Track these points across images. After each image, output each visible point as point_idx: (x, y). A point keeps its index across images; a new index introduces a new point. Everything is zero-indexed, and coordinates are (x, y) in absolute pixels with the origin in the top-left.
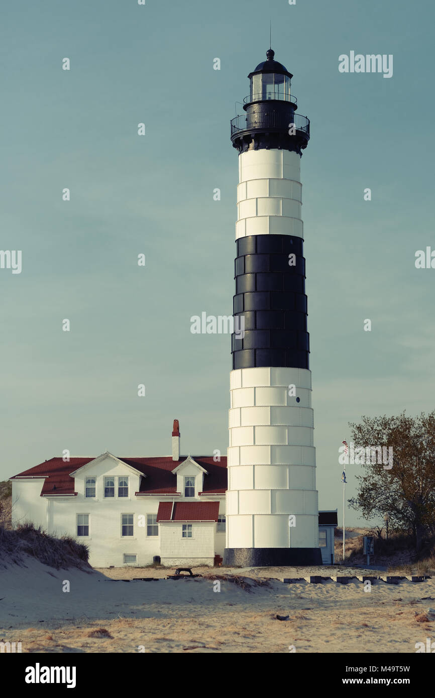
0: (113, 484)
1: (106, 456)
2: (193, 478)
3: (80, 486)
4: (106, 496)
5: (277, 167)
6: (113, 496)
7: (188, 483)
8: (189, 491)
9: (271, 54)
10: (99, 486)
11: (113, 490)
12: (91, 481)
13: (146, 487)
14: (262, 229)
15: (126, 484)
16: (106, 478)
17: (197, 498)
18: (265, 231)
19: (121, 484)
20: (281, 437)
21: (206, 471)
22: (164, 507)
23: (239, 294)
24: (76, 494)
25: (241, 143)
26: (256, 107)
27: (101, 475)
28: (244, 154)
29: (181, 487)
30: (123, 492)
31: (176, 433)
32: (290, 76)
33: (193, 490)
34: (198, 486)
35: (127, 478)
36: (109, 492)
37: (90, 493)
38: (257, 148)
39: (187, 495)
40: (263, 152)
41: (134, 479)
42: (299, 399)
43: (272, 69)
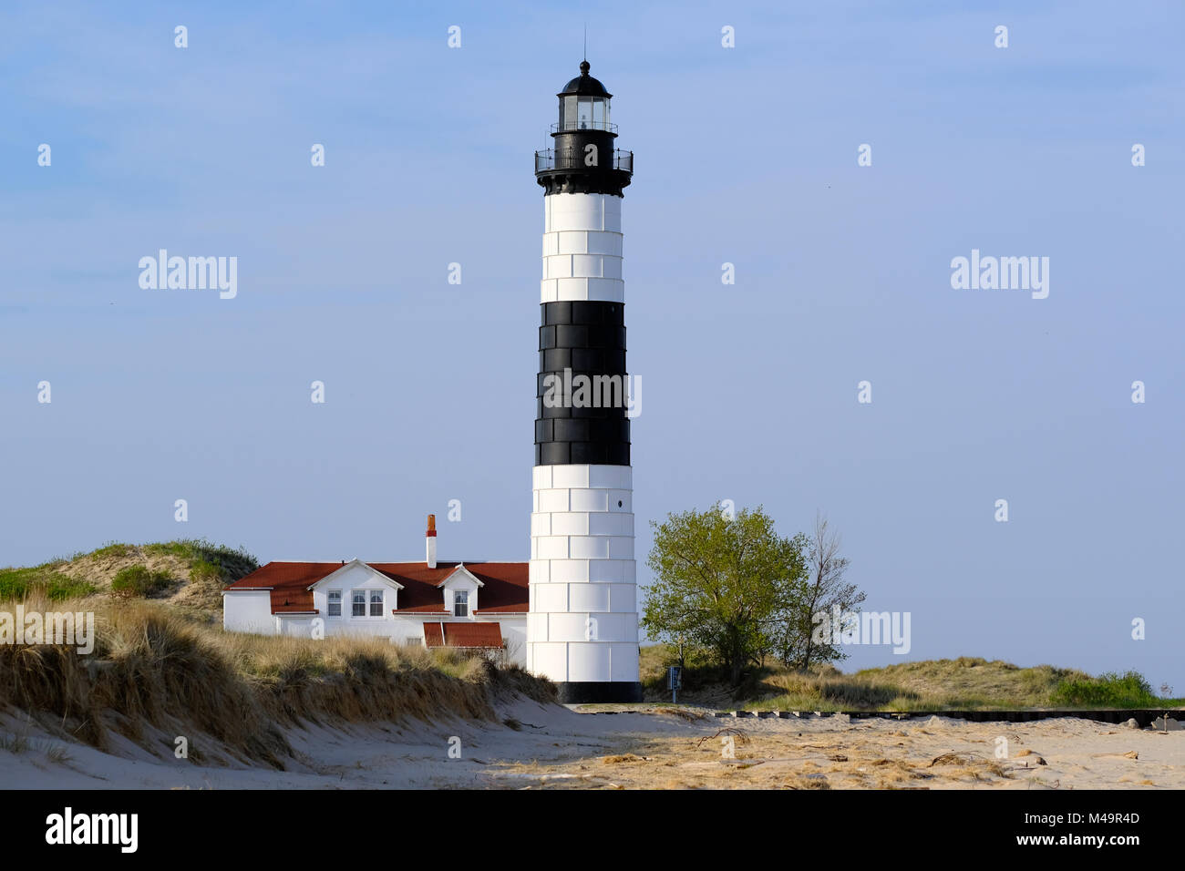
0: (363, 599)
1: (357, 564)
2: (466, 593)
3: (320, 599)
4: (354, 614)
5: (597, 216)
6: (365, 615)
7: (458, 599)
8: (460, 609)
9: (585, 67)
10: (346, 603)
11: (363, 606)
12: (335, 595)
13: (406, 602)
14: (578, 292)
15: (380, 600)
16: (354, 592)
17: (471, 617)
18: (583, 296)
19: (373, 599)
20: (601, 550)
21: (482, 584)
22: (430, 629)
23: (546, 371)
24: (317, 612)
25: (550, 182)
26: (568, 139)
27: (345, 584)
28: (554, 197)
29: (449, 604)
30: (377, 610)
31: (432, 533)
32: (610, 96)
33: (465, 607)
34: (472, 603)
35: (381, 592)
36: (358, 609)
37: (334, 610)
38: (572, 192)
39: (457, 614)
40: (580, 196)
41: (390, 591)
42: (620, 504)
43: (587, 87)
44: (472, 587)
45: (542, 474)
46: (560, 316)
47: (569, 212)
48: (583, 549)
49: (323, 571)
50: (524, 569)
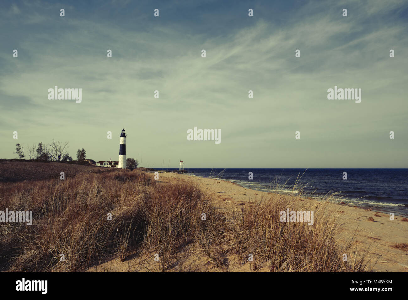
1: (106, 161)
3: (103, 164)
5: (124, 139)
10: (105, 164)
12: (104, 163)
13: (109, 164)
14: (122, 144)
22: (111, 166)
23: (120, 149)
25: (121, 136)
26: (122, 134)
27: (105, 163)
31: (111, 159)
39: (113, 165)
41: (108, 163)
42: (125, 157)
43: (124, 130)
44: (114, 163)
45: (120, 156)
47: (122, 138)
48: (123, 161)
49: (104, 162)
50: (118, 162)
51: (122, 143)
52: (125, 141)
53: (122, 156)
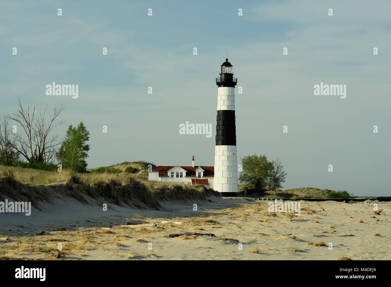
0: (178, 174)
1: (177, 166)
2: (201, 173)
3: (169, 174)
4: (177, 177)
5: (229, 92)
6: (178, 177)
7: (199, 174)
8: (199, 176)
9: (227, 60)
10: (175, 175)
11: (178, 175)
12: (172, 173)
13: (188, 175)
14: (225, 108)
16: (177, 172)
17: (202, 178)
18: (226, 109)
19: (181, 174)
20: (230, 164)
21: (204, 171)
22: (193, 181)
23: (218, 125)
24: (169, 177)
25: (219, 84)
26: (223, 75)
27: (175, 171)
28: (220, 88)
29: (197, 175)
30: (181, 176)
31: (193, 160)
32: (232, 66)
33: (200, 176)
34: (202, 175)
35: (182, 172)
36: (177, 176)
37: (172, 176)
38: (224, 86)
39: (199, 177)
40: (226, 88)
41: (184, 172)
42: (234, 154)
43: (227, 64)
44: (202, 171)
45: (217, 147)
46: (221, 113)
47: (223, 91)
48: (226, 163)
49: (170, 168)
50: (213, 168)
51: (222, 106)
52: (231, 98)
53: (224, 147)
